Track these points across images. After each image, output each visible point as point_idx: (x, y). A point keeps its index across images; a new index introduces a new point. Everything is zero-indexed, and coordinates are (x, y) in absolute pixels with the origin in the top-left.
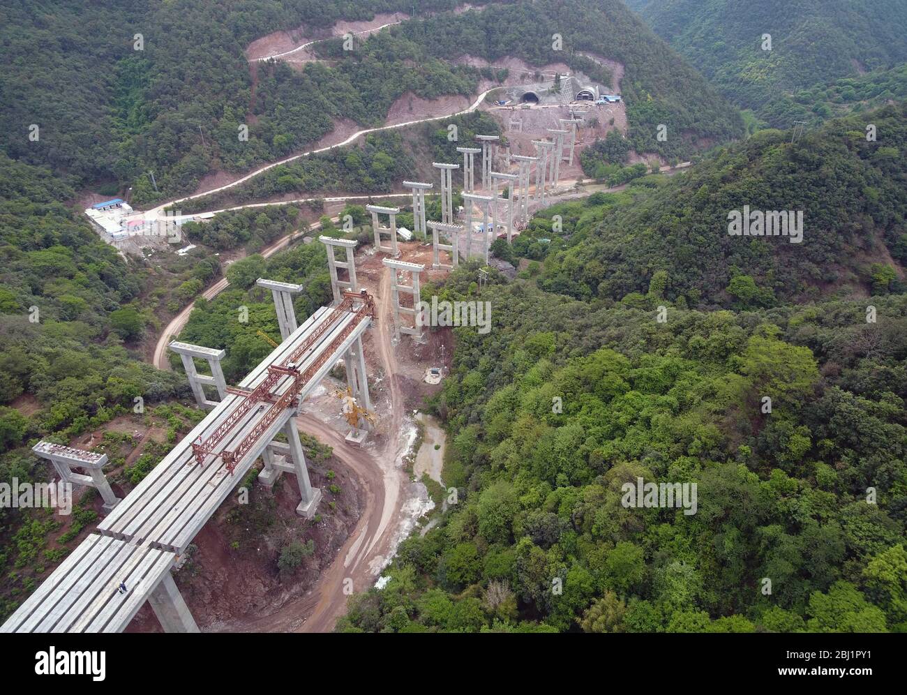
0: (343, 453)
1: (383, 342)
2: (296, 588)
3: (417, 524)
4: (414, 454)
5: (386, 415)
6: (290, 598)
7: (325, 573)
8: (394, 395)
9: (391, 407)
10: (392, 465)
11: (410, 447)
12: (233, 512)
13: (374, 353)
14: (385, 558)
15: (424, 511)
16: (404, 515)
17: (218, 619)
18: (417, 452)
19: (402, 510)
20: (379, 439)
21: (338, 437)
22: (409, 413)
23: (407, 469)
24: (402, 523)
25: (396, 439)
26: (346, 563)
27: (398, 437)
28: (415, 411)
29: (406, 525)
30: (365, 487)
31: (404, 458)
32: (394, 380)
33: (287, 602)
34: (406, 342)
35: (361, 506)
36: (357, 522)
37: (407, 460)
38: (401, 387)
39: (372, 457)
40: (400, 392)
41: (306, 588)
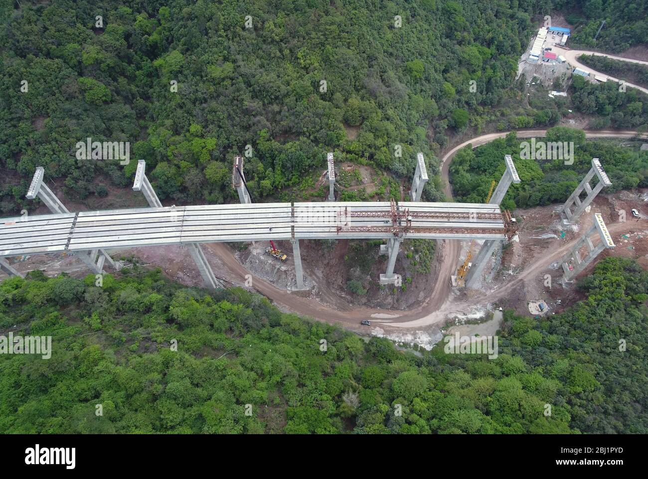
0: (442, 280)
1: (548, 258)
2: (348, 297)
3: (412, 344)
4: (463, 323)
5: (484, 291)
6: (344, 297)
7: (364, 307)
8: (504, 288)
9: (492, 291)
10: (447, 312)
11: (467, 318)
12: (358, 246)
13: (533, 257)
14: (383, 334)
15: (423, 345)
16: (414, 334)
17: (323, 272)
18: (466, 324)
19: (417, 331)
20: (463, 295)
21: (452, 271)
22: (496, 305)
23: (449, 324)
24: (408, 335)
25: (469, 306)
26: (373, 316)
27: (471, 307)
28: (501, 309)
29: (409, 338)
30: (424, 304)
31: (456, 317)
32: (518, 282)
33: (342, 297)
34: (557, 274)
35: (410, 307)
36: (398, 309)
37: (455, 321)
38: (514, 290)
39: (448, 298)
40: (509, 291)
41: (352, 302)
